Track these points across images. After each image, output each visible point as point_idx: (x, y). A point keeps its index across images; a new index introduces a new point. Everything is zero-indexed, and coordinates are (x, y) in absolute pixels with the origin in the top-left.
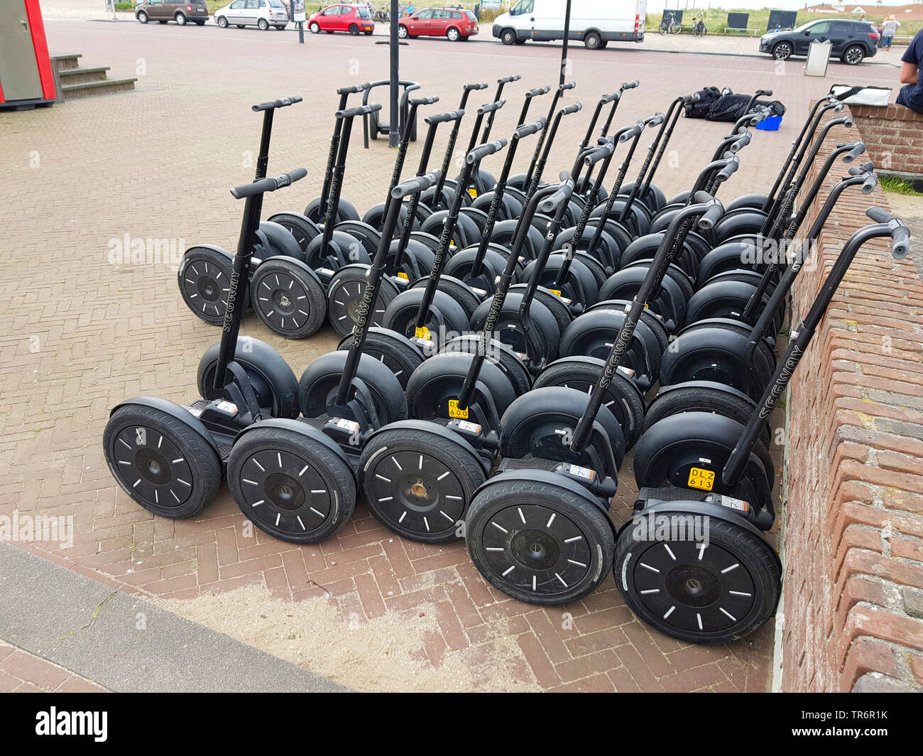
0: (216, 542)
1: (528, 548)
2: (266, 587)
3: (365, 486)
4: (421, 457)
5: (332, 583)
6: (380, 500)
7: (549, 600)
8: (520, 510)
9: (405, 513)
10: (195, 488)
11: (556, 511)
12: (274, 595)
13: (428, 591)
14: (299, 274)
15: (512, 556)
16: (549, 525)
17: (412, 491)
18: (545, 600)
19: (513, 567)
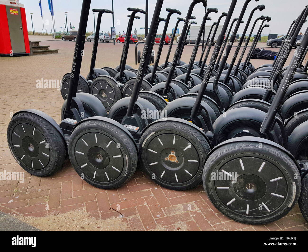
0: (61, 188)
1: (244, 186)
2: (86, 211)
3: (143, 156)
4: (175, 137)
5: (124, 209)
6: (150, 164)
7: (257, 220)
8: (241, 161)
9: (164, 172)
10: (51, 157)
11: (265, 160)
12: (90, 216)
13: (180, 215)
14: (110, 82)
15: (234, 191)
16: (260, 170)
17: (168, 159)
18: (255, 220)
19: (234, 199)
